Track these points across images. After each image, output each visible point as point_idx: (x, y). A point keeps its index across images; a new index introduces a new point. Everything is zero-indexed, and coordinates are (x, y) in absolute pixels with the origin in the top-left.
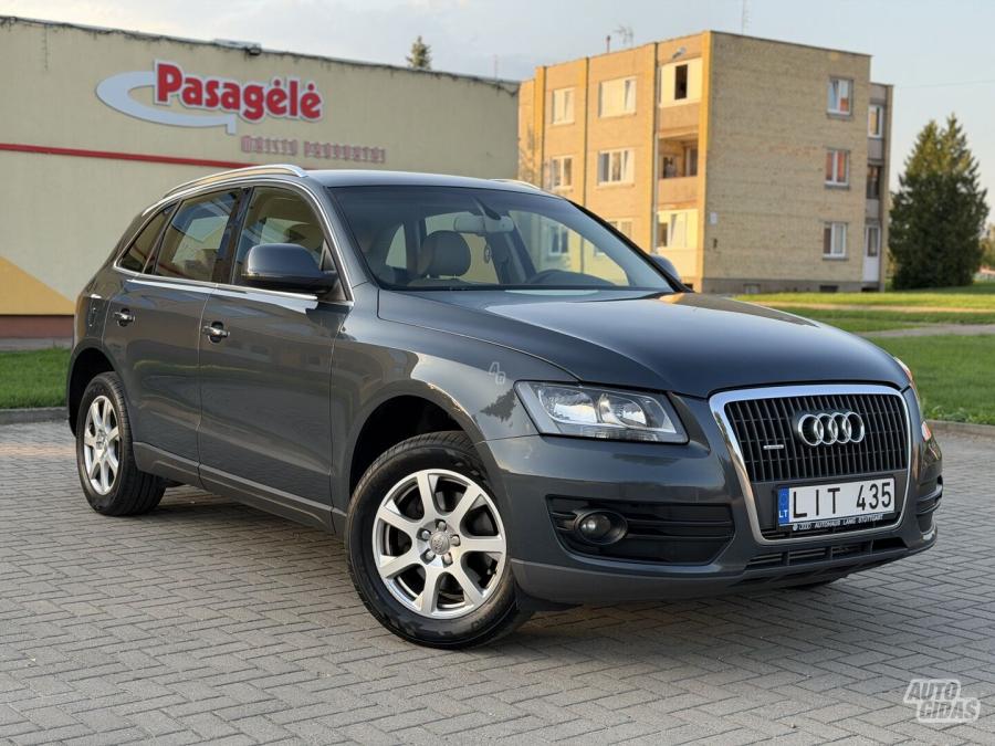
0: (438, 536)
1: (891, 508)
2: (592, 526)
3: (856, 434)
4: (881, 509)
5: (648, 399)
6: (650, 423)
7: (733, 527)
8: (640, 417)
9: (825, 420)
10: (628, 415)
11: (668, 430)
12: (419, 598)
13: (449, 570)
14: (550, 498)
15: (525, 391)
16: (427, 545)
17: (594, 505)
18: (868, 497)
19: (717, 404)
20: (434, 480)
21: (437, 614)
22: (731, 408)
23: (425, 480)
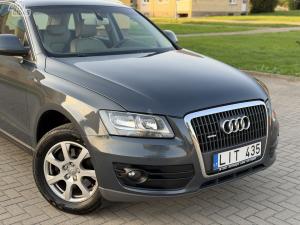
0: (71, 168)
1: (260, 154)
2: (133, 174)
3: (246, 126)
4: (256, 155)
5: (158, 118)
6: (158, 128)
7: (194, 173)
8: (154, 126)
9: (233, 122)
10: (149, 125)
11: (166, 131)
12: (65, 193)
13: (76, 183)
14: (114, 163)
15: (103, 114)
16: (66, 172)
17: (133, 167)
18: (251, 151)
19: (188, 119)
20: (68, 146)
21: (72, 200)
22: (194, 121)
23: (65, 145)
